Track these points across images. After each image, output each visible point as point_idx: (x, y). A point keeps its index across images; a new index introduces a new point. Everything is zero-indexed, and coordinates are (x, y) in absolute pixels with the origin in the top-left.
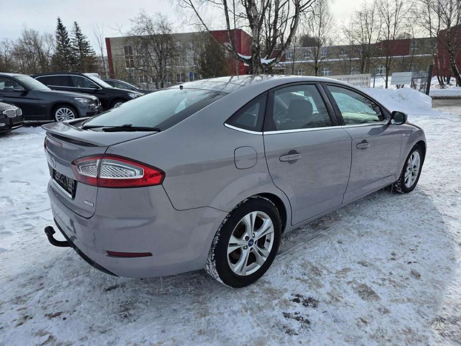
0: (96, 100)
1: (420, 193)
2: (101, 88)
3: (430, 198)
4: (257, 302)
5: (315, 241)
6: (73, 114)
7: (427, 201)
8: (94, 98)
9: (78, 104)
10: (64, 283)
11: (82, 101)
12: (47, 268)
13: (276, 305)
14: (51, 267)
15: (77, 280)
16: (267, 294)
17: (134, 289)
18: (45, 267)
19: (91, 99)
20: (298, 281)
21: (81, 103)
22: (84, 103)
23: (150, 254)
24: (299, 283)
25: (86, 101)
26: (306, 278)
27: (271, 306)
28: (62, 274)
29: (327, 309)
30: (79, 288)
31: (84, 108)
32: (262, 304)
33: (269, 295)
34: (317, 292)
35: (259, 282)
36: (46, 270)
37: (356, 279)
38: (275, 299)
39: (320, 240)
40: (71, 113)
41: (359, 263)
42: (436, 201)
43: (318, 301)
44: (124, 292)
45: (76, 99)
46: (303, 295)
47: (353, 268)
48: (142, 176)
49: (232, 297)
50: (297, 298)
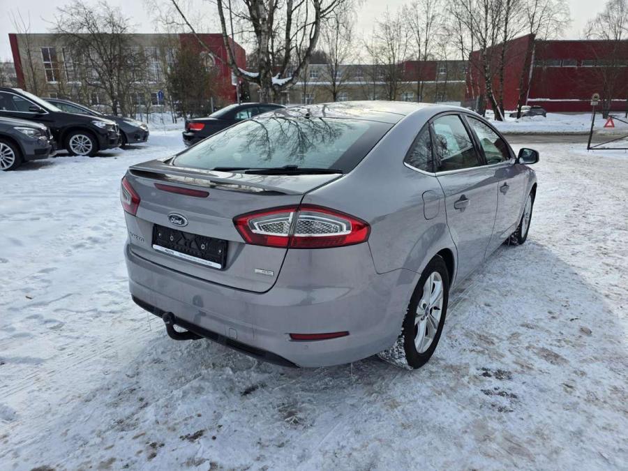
0: (47, 131)
1: (534, 244)
2: (48, 113)
3: (546, 248)
4: (445, 383)
5: (460, 306)
6: (12, 152)
7: (545, 252)
8: (43, 127)
9: (21, 136)
10: (175, 392)
11: (26, 132)
12: (132, 377)
13: (469, 383)
14: (138, 375)
15: (192, 387)
16: (451, 372)
17: (280, 387)
18: (128, 376)
19: (39, 129)
20: (473, 353)
21: (25, 134)
22: (30, 135)
23: (346, 334)
24: (476, 356)
25: (32, 132)
26: (479, 348)
27: (463, 384)
28: (162, 382)
29: (524, 379)
30: (205, 397)
31: (29, 142)
32: (452, 385)
33: (454, 373)
34: (502, 363)
35: (432, 360)
36: (135, 379)
37: (532, 343)
38: (463, 376)
39: (465, 304)
40: (9, 151)
41: (522, 326)
42: (555, 251)
43: (510, 372)
44: (271, 393)
45: (16, 128)
46: (489, 368)
47: (520, 331)
48: (349, 232)
49: (413, 381)
50: (485, 372)
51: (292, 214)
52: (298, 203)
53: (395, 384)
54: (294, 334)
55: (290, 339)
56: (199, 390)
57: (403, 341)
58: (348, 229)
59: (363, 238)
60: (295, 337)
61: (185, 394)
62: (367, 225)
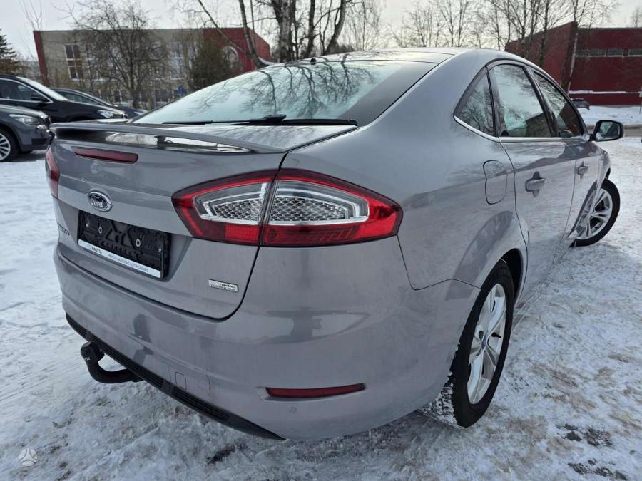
0: (47, 119)
1: (604, 245)
2: (51, 102)
3: (621, 250)
4: (512, 449)
5: (521, 327)
6: (7, 142)
7: (621, 255)
8: (43, 115)
9: (16, 124)
10: (113, 455)
11: (22, 120)
12: (61, 427)
13: (548, 450)
14: (69, 423)
15: (139, 446)
16: (520, 432)
17: (267, 450)
18: (56, 425)
19: (38, 117)
20: (548, 399)
21: (21, 123)
22: (27, 123)
23: (361, 387)
24: (553, 404)
25: (30, 120)
26: (557, 393)
27: (540, 453)
28: (100, 436)
29: (631, 446)
30: (154, 464)
31: (27, 131)
32: (524, 453)
33: (524, 433)
34: (593, 417)
35: (489, 411)
36: (62, 431)
37: (630, 385)
38: (539, 439)
39: (527, 324)
40: (4, 141)
41: (611, 357)
43: (607, 434)
45: (11, 115)
46: (575, 425)
47: (610, 366)
48: (365, 219)
49: (463, 445)
50: (570, 432)
51: (264, 186)
52: (276, 166)
53: (436, 450)
54: (273, 389)
55: (267, 395)
56: (149, 452)
57: (450, 392)
58: (363, 213)
59: (389, 231)
60: (275, 394)
61: (128, 456)
62: (396, 208)
